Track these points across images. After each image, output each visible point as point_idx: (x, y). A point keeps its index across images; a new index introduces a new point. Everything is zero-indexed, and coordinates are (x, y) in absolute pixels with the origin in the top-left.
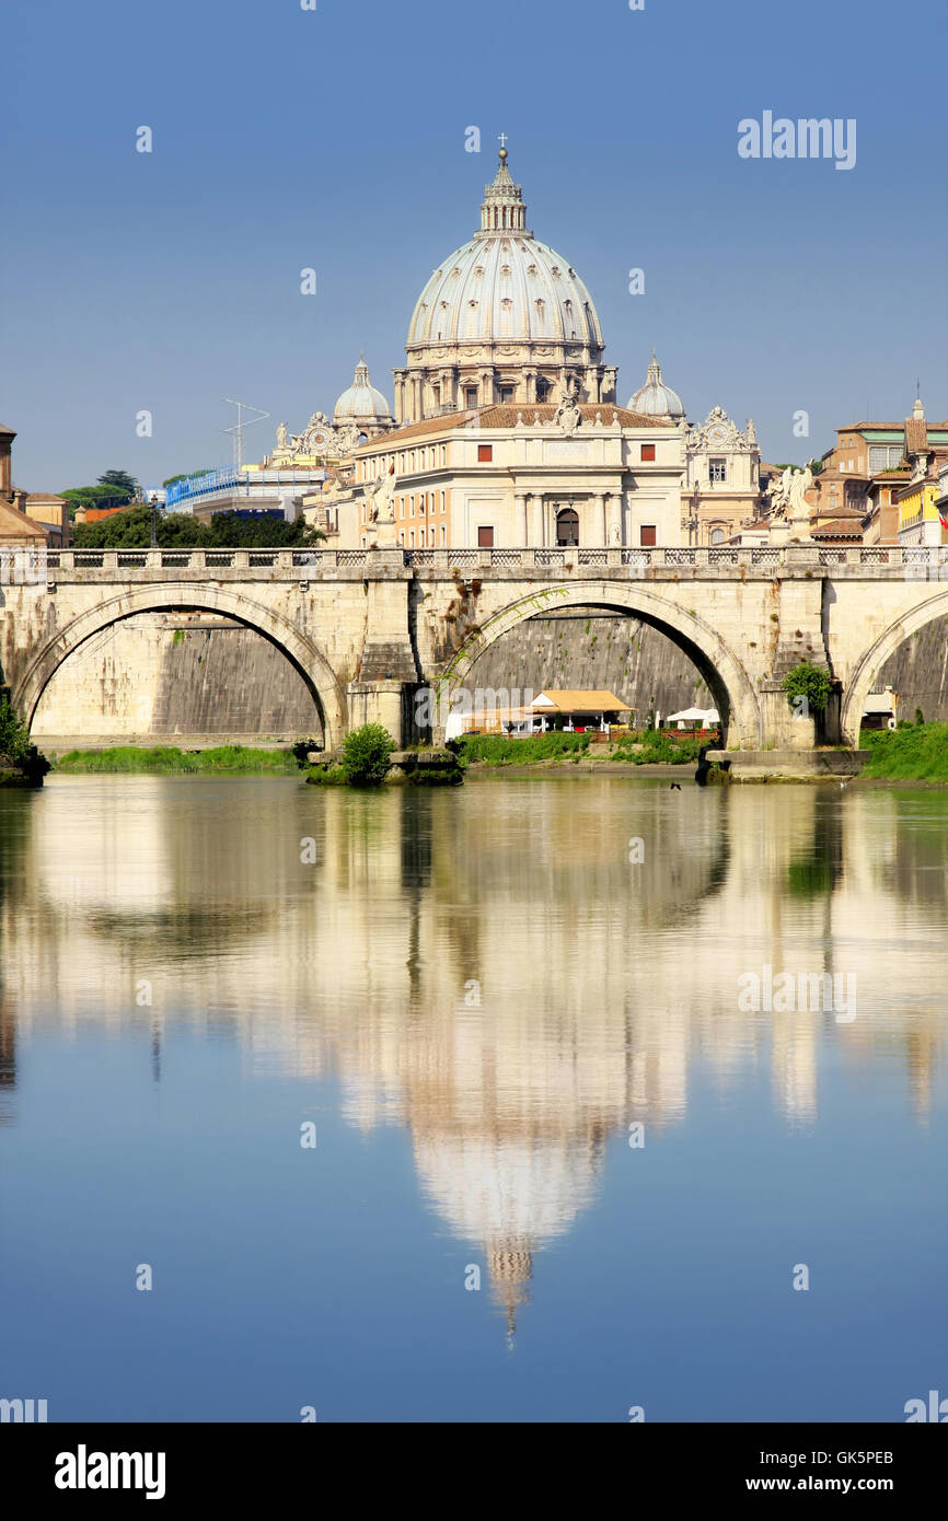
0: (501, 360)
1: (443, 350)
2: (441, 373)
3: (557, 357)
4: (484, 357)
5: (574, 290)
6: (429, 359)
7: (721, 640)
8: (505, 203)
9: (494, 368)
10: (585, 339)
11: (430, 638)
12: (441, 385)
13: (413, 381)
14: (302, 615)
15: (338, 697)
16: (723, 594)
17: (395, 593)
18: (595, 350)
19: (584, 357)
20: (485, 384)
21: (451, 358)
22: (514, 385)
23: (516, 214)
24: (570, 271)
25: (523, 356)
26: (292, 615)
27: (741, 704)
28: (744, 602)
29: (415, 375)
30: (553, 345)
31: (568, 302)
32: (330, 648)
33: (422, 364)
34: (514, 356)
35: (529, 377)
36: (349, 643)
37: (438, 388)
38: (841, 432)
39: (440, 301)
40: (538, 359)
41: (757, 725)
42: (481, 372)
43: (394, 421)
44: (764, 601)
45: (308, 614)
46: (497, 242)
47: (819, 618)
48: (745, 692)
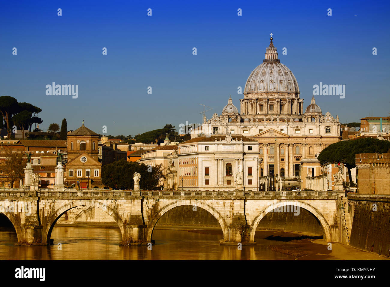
0: (270, 97)
1: (254, 94)
2: (253, 101)
3: (286, 96)
4: (265, 96)
5: (291, 77)
6: (250, 96)
7: (220, 214)
8: (272, 52)
9: (268, 99)
10: (294, 91)
11: (147, 213)
12: (253, 104)
13: (245, 103)
14: (115, 208)
15: (124, 228)
16: (220, 203)
17: (138, 202)
18: (297, 94)
19: (294, 96)
20: (266, 104)
21: (256, 96)
22: (273, 104)
23: (275, 56)
24: (290, 71)
25: (276, 96)
26: (113, 208)
27: (224, 231)
28: (225, 205)
29: (246, 101)
30: (285, 93)
31: (289, 81)
32: (122, 216)
33: (248, 98)
34: (274, 96)
35: (278, 102)
36: (127, 215)
37: (252, 105)
38: (361, 120)
39: (253, 80)
40: (280, 97)
41: (228, 236)
42: (264, 100)
43: (239, 114)
44: (230, 205)
45: (117, 208)
46: (269, 64)
47: (243, 210)
48: (225, 228)
